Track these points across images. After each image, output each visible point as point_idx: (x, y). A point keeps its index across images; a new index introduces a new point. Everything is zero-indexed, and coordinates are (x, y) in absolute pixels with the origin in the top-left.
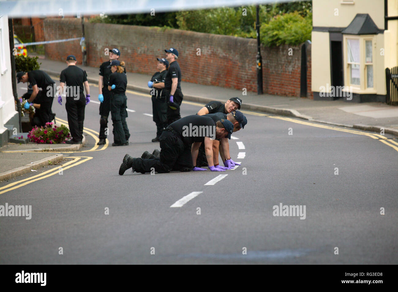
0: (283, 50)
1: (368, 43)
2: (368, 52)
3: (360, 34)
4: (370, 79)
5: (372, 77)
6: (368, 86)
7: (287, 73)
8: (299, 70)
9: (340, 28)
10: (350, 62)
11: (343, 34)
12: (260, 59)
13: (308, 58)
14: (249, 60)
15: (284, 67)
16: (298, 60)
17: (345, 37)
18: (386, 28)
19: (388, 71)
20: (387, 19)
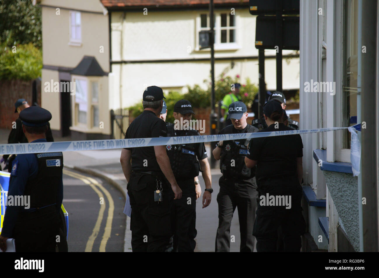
1: (94, 85)
2: (95, 94)
3: (87, 75)
4: (96, 118)
5: (98, 117)
6: (94, 125)
9: (69, 68)
10: (77, 102)
11: (71, 74)
17: (73, 77)
18: (111, 71)
19: (112, 111)
20: (111, 63)
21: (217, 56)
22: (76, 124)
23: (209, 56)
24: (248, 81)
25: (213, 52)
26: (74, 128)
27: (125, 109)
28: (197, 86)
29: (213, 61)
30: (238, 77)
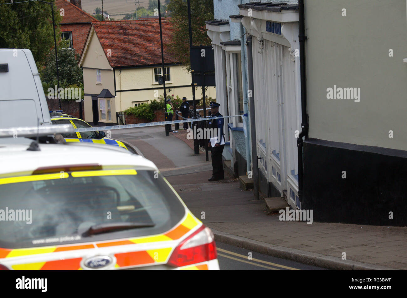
0: (71, 103)
1: (108, 101)
2: (109, 106)
3: (104, 98)
4: (110, 116)
5: (111, 116)
6: (109, 120)
7: (73, 113)
8: (79, 112)
9: (96, 95)
10: (101, 109)
11: (98, 97)
12: (61, 107)
13: (83, 107)
14: (55, 107)
15: (72, 111)
16: (78, 107)
17: (98, 99)
18: (116, 95)
19: (117, 113)
20: (116, 92)
21: (166, 86)
22: (101, 120)
23: (162, 86)
24: (177, 97)
25: (164, 84)
26: (100, 121)
27: (123, 112)
28: (155, 100)
29: (165, 88)
30: (173, 95)
